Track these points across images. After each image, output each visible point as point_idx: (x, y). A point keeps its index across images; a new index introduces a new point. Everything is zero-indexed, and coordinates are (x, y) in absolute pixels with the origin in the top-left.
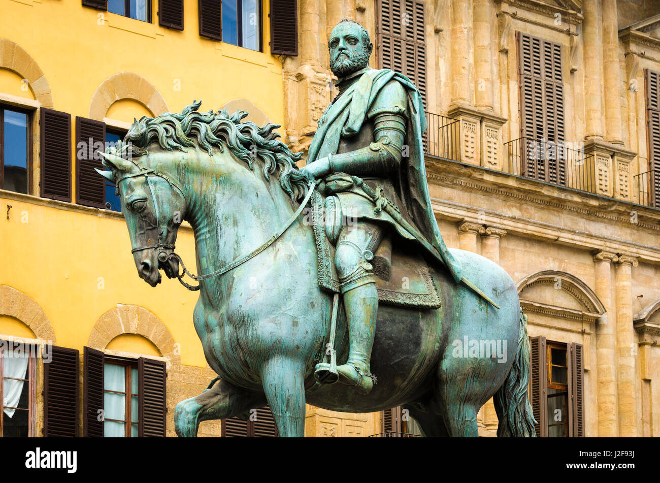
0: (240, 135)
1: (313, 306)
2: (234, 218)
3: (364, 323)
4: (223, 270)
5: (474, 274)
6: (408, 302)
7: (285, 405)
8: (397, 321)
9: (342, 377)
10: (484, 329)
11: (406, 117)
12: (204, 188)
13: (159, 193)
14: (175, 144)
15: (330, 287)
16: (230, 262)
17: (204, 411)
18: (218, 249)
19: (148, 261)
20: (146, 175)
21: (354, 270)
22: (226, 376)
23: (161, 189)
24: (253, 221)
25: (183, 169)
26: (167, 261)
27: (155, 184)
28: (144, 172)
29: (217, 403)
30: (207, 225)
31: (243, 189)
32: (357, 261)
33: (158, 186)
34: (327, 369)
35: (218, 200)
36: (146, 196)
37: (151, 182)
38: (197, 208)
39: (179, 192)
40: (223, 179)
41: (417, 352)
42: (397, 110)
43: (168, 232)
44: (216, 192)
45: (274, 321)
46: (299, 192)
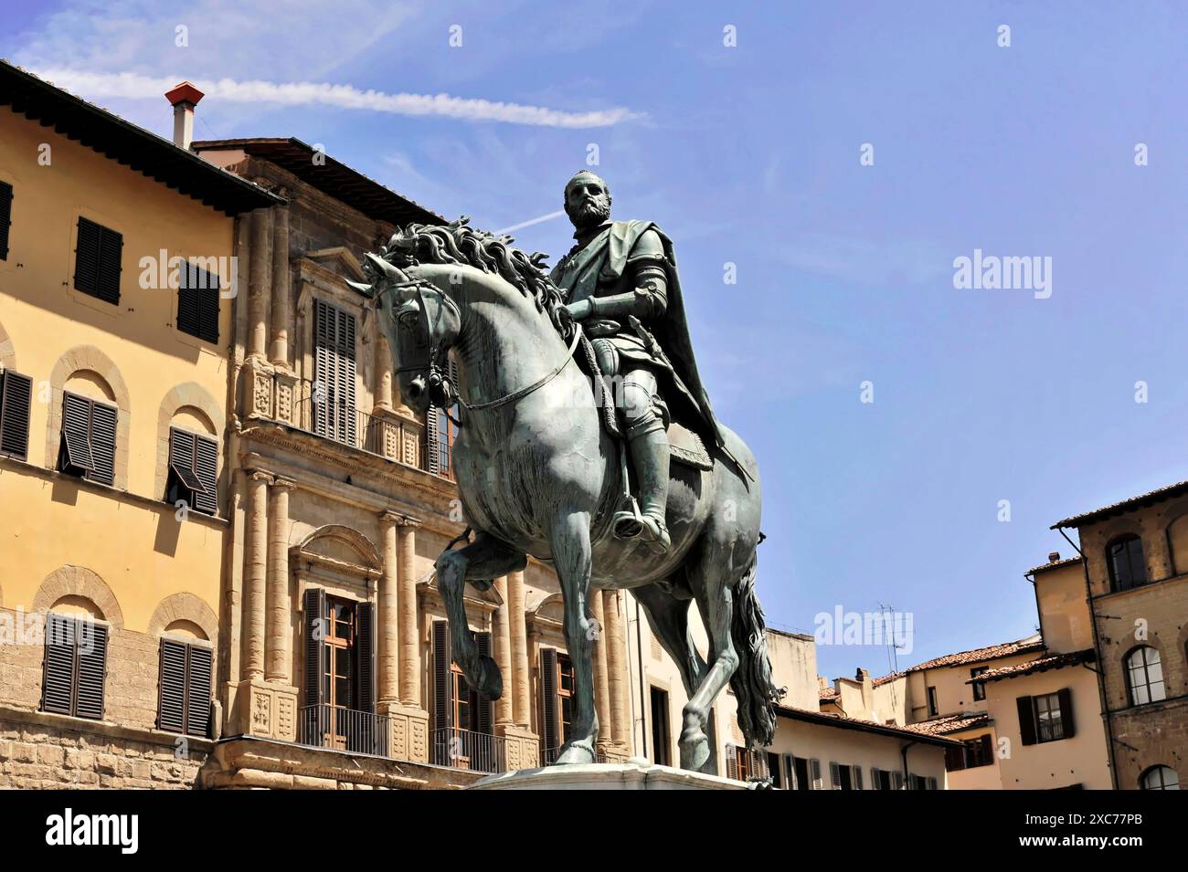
1: (600, 449)
4: (504, 400)
8: (676, 477)
9: (647, 528)
11: (667, 265)
13: (433, 307)
14: (449, 256)
15: (618, 430)
16: (511, 392)
19: (418, 383)
20: (418, 285)
21: (645, 413)
22: (494, 528)
23: (434, 303)
24: (533, 351)
26: (440, 386)
27: (428, 296)
28: (415, 282)
32: (647, 404)
33: (431, 299)
35: (497, 322)
36: (418, 309)
37: (424, 294)
38: (472, 330)
39: (454, 309)
41: (691, 517)
42: (658, 258)
44: (493, 313)
45: (566, 460)
46: (567, 331)
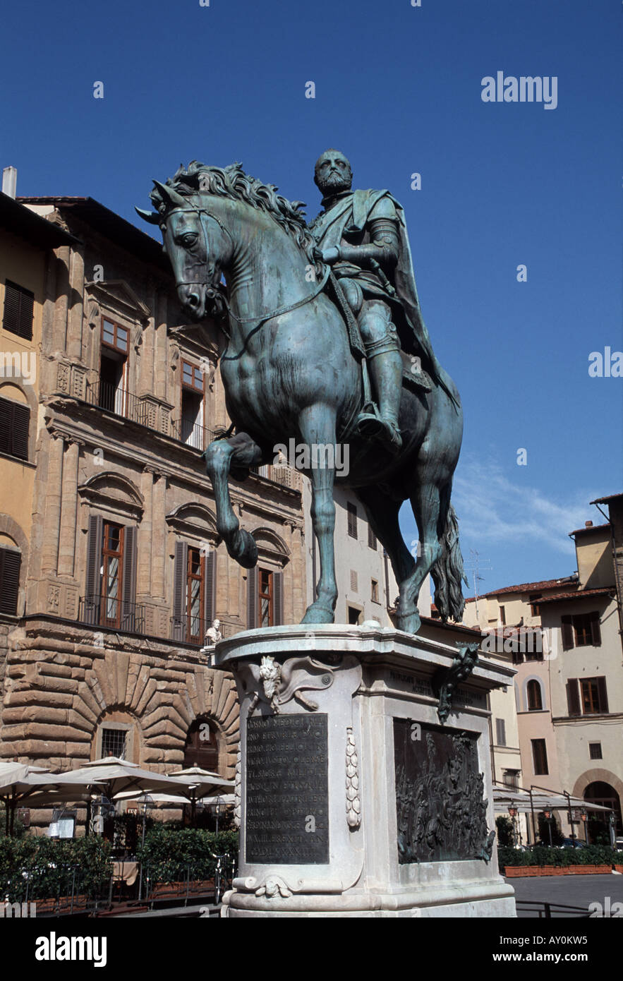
2: (277, 268)
4: (268, 315)
9: (386, 428)
11: (399, 225)
13: (210, 231)
14: (224, 191)
15: (360, 349)
16: (273, 309)
17: (235, 454)
18: (262, 296)
19: (195, 295)
20: (198, 212)
23: (212, 229)
25: (232, 214)
26: (214, 298)
27: (207, 222)
28: (195, 209)
29: (244, 449)
32: (383, 331)
33: (209, 225)
35: (264, 249)
36: (197, 231)
37: (203, 219)
38: (241, 255)
39: (228, 236)
41: (413, 429)
42: (394, 218)
43: (215, 271)
44: (262, 242)
46: (318, 268)
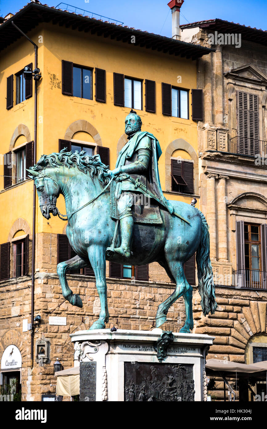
0: (81, 160)
1: (108, 225)
2: (77, 192)
3: (126, 231)
5: (180, 210)
6: (148, 222)
7: (96, 264)
8: (144, 230)
9: (117, 252)
10: (183, 232)
11: (150, 150)
12: (66, 181)
13: (49, 184)
14: (55, 165)
15: (115, 218)
16: (76, 209)
18: (72, 205)
19: (45, 210)
20: (44, 177)
21: (124, 211)
23: (49, 182)
24: (85, 193)
25: (57, 174)
26: (52, 210)
29: (74, 263)
30: (68, 195)
31: (82, 181)
32: (125, 207)
34: (110, 249)
36: (43, 185)
37: (46, 180)
39: (56, 183)
40: (73, 178)
41: (153, 242)
42: (146, 148)
43: (53, 198)
44: (71, 183)
45: (91, 231)
46: (107, 181)
